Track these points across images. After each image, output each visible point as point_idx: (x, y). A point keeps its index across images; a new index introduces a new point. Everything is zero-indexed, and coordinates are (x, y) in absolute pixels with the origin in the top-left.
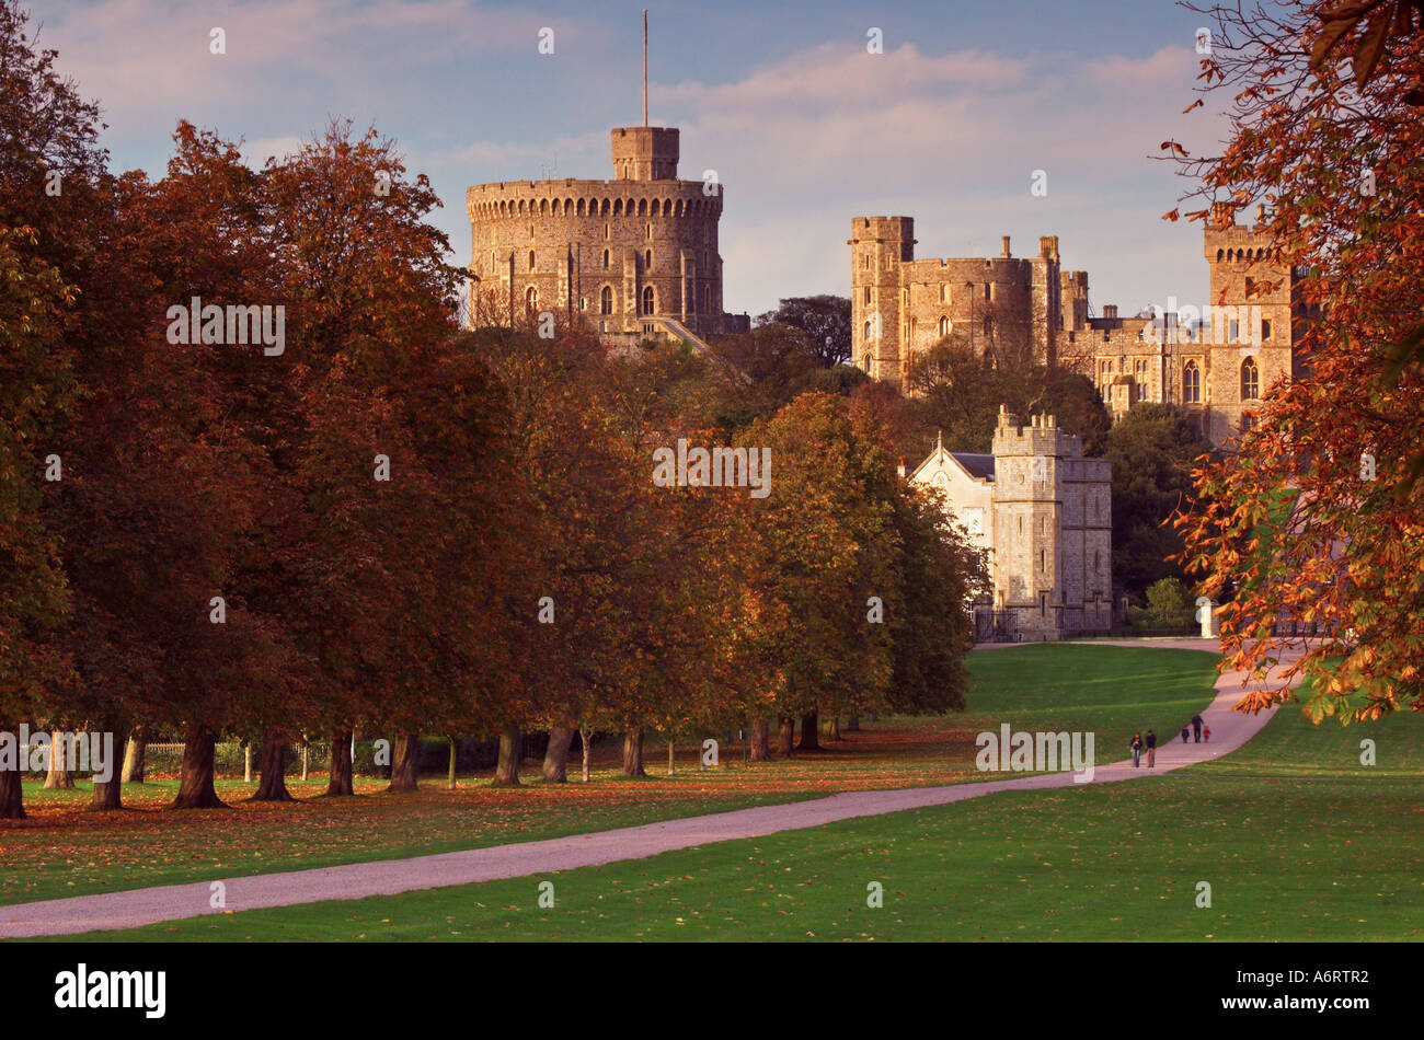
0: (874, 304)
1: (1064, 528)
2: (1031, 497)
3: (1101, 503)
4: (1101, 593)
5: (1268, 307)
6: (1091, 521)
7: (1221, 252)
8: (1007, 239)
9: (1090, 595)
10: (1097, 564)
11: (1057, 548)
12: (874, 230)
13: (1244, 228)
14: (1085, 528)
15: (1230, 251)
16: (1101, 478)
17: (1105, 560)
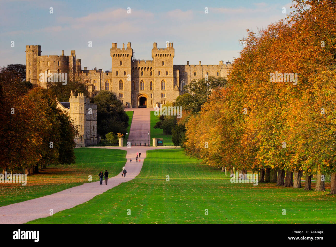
0: (31, 66)
1: (87, 120)
2: (79, 113)
3: (95, 114)
4: (94, 136)
5: (125, 68)
6: (92, 118)
7: (114, 55)
8: (63, 51)
9: (92, 136)
10: (94, 129)
11: (85, 125)
12: (31, 48)
13: (120, 49)
14: (91, 120)
15: (116, 55)
16: (95, 108)
17: (96, 128)
